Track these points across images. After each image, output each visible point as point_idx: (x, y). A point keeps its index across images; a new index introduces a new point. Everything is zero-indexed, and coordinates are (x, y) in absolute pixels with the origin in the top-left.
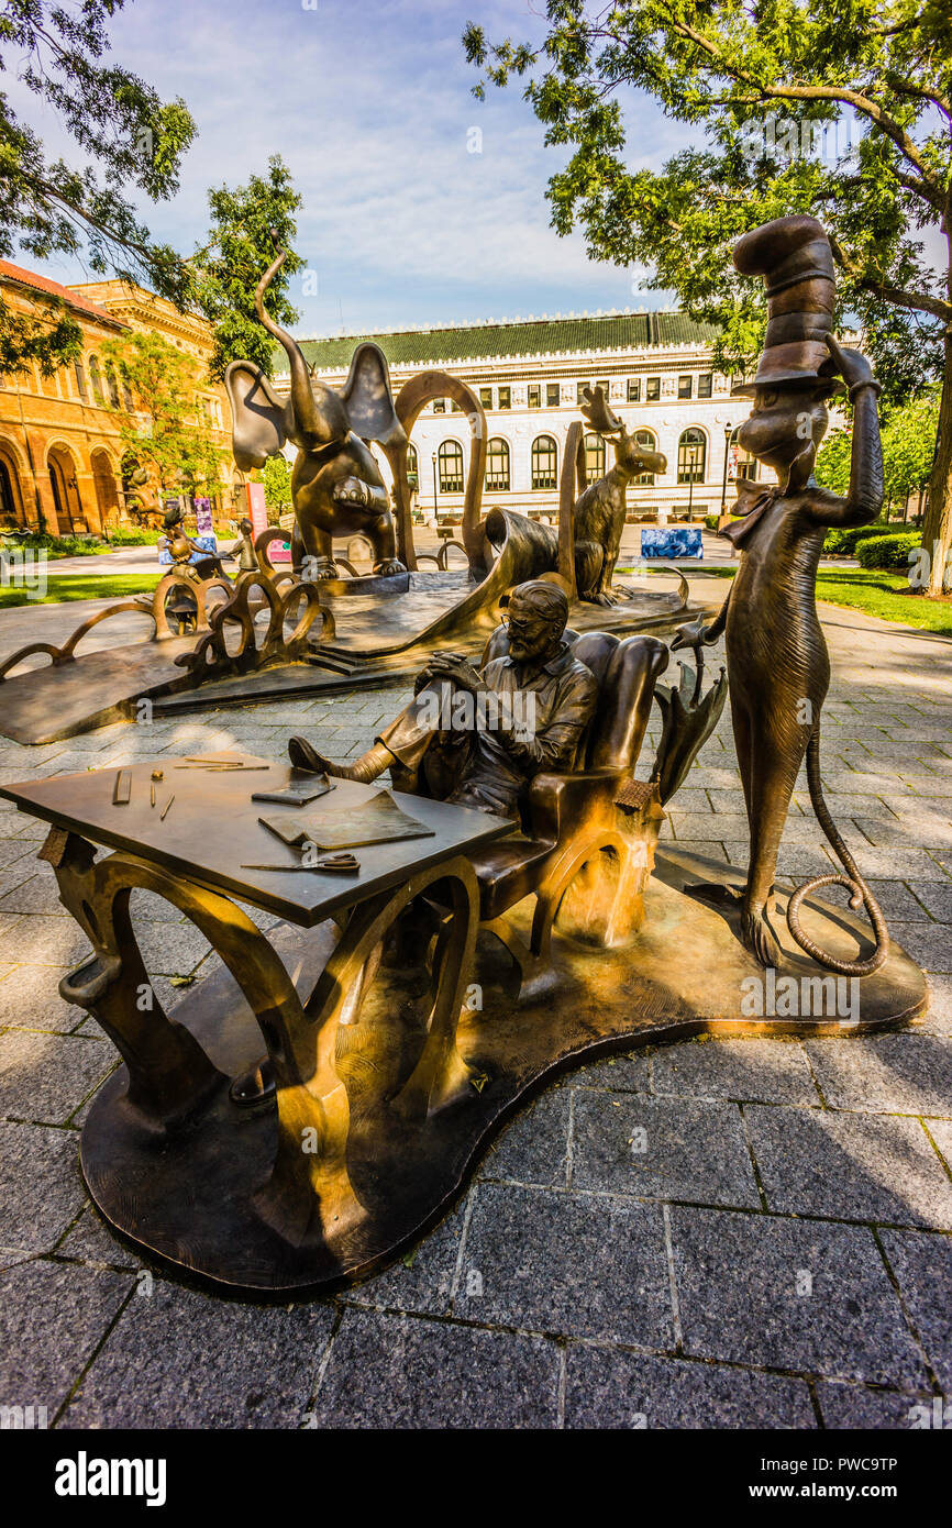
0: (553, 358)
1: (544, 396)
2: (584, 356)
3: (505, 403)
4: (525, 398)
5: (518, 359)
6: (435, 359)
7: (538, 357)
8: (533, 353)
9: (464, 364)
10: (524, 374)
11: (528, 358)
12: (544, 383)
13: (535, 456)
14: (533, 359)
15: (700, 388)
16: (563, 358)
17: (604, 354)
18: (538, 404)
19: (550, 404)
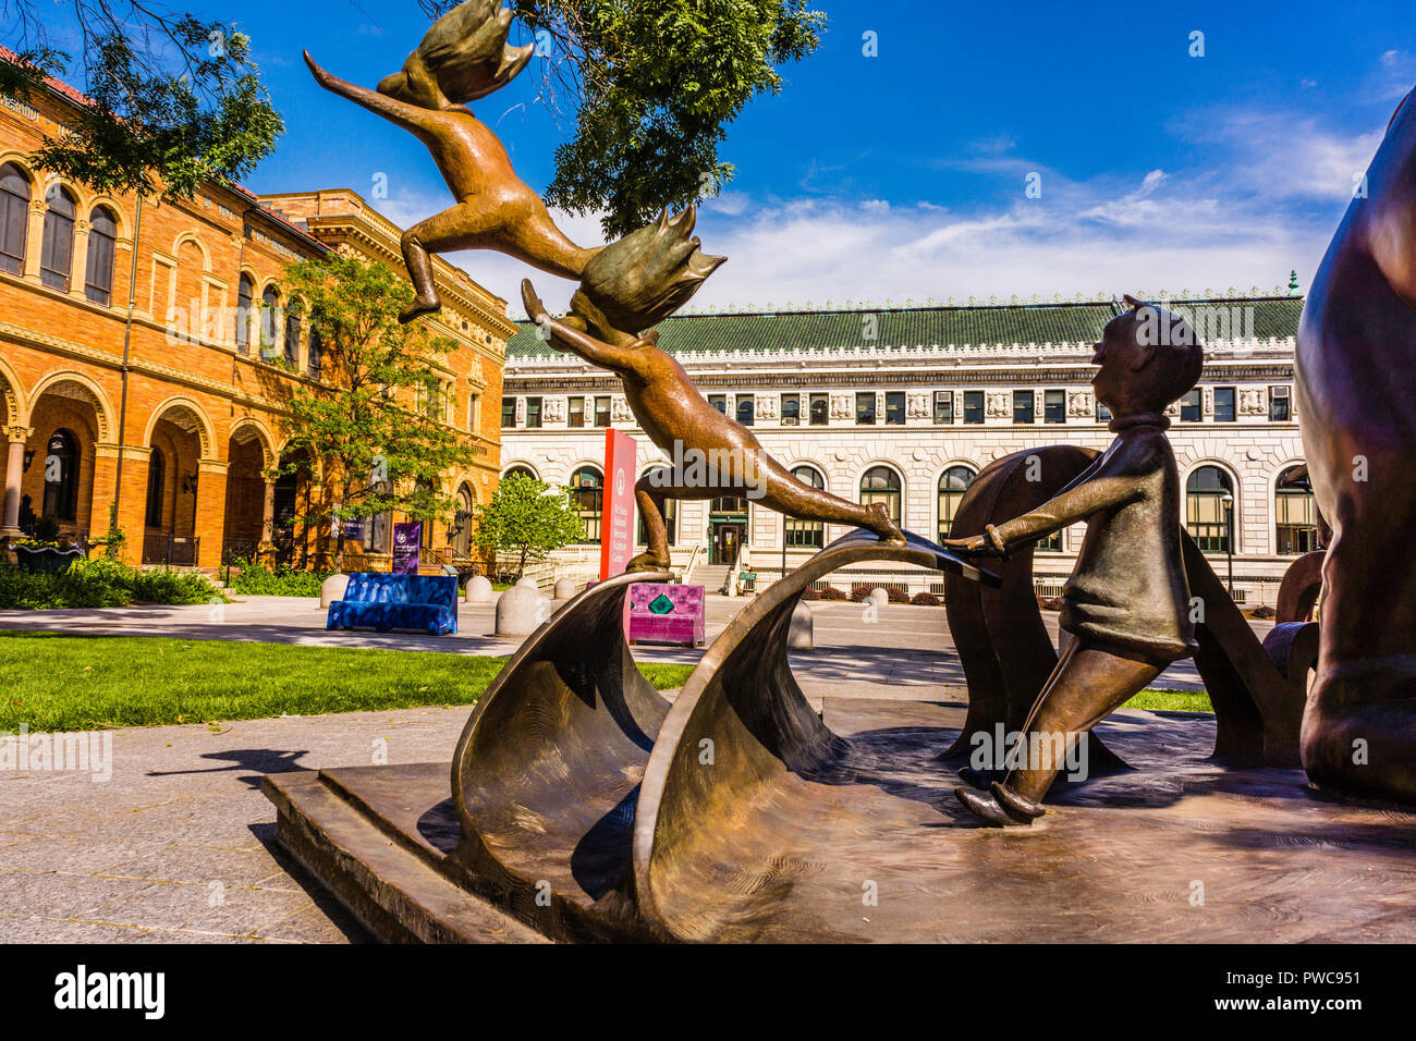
0: (975, 354)
1: (959, 407)
2: (1025, 353)
3: (897, 416)
4: (929, 409)
5: (919, 352)
6: (789, 347)
7: (951, 351)
8: (944, 345)
9: (834, 357)
10: (928, 374)
11: (936, 352)
12: (959, 391)
13: (943, 499)
14: (944, 354)
15: (1217, 408)
16: (991, 353)
17: (1057, 352)
18: (951, 419)
19: (968, 419)
